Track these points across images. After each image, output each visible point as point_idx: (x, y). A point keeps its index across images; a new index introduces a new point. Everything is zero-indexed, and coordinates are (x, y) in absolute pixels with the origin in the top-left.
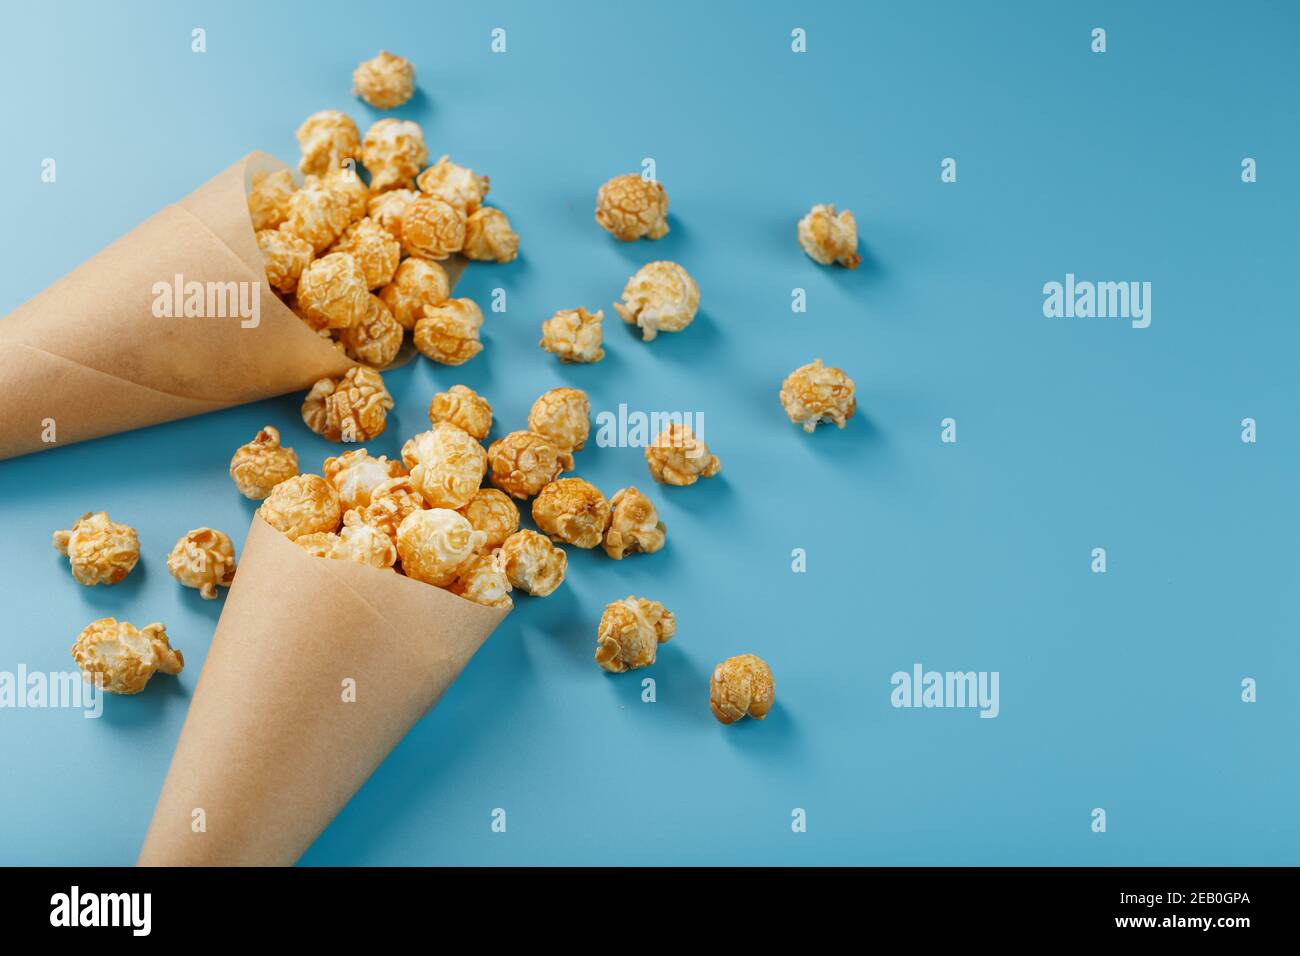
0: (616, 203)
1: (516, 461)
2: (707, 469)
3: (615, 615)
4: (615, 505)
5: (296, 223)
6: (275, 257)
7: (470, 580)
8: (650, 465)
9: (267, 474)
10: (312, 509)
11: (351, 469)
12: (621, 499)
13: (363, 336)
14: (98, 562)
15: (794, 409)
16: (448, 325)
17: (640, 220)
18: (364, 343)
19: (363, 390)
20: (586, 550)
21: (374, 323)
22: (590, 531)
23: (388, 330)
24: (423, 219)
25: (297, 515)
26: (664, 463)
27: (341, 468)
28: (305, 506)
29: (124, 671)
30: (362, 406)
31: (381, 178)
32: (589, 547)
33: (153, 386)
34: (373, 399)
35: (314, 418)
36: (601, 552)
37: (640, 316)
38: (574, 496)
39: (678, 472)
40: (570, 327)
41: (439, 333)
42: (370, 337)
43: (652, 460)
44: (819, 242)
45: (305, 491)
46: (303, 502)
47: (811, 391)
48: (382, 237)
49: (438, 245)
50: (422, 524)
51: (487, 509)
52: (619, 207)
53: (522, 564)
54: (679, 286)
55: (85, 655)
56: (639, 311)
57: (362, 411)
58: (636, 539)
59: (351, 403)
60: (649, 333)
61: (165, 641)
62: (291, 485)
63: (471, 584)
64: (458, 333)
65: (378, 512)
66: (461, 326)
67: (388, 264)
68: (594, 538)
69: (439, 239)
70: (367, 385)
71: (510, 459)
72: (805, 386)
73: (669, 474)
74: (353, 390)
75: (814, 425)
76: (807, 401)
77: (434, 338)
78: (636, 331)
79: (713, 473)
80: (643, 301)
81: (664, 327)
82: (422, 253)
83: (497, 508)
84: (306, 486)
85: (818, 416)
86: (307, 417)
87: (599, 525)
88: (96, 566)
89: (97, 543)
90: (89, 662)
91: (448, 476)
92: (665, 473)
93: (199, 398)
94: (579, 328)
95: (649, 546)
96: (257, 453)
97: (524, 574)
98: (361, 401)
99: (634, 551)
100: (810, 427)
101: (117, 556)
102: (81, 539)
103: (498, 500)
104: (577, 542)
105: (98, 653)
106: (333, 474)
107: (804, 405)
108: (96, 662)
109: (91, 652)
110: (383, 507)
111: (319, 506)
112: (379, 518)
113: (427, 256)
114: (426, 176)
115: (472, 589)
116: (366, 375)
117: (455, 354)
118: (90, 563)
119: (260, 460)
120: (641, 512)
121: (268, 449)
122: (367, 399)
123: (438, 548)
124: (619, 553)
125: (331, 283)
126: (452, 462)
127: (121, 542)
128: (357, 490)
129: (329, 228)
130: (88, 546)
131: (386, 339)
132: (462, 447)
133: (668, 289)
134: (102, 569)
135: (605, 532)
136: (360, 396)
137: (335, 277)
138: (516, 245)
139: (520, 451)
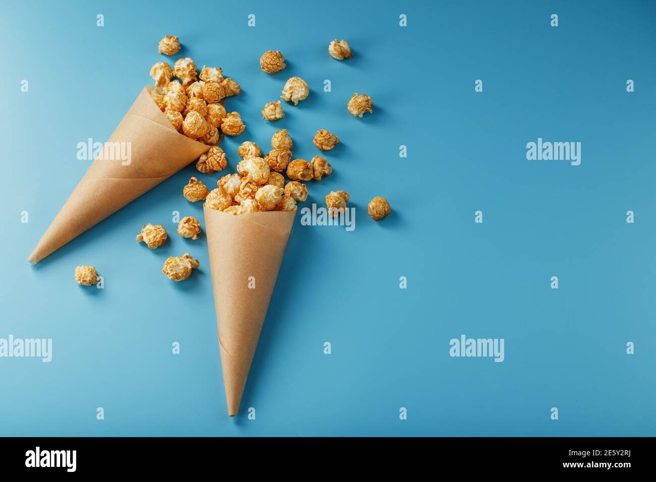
0: (269, 63)
1: (277, 160)
2: (336, 142)
3: (332, 200)
4: (313, 163)
5: (171, 107)
6: (172, 121)
9: (198, 193)
10: (224, 200)
11: (229, 182)
12: (315, 161)
13: (208, 136)
14: (157, 240)
15: (355, 112)
16: (234, 123)
17: (278, 66)
18: (209, 139)
19: (218, 154)
20: (308, 181)
21: (210, 131)
22: (309, 175)
23: (215, 131)
24: (211, 90)
25: (219, 203)
26: (322, 144)
27: (225, 183)
28: (221, 200)
29: (184, 273)
30: (220, 160)
31: (186, 80)
32: (310, 180)
33: (151, 177)
34: (223, 156)
35: (202, 168)
36: (314, 180)
37: (292, 98)
38: (300, 165)
39: (327, 145)
40: (272, 110)
41: (231, 127)
42: (211, 136)
43: (317, 145)
44: (339, 54)
46: (220, 198)
47: (359, 105)
48: (200, 101)
49: (218, 97)
50: (263, 192)
51: (275, 179)
52: (270, 64)
53: (295, 193)
54: (302, 84)
55: (169, 272)
56: (291, 96)
57: (221, 161)
58: (324, 172)
59: (215, 160)
60: (296, 102)
61: (191, 258)
62: (212, 194)
63: (285, 206)
64: (238, 125)
65: (245, 193)
66: (238, 122)
67: (204, 108)
68: (311, 176)
69: (218, 95)
70: (218, 152)
71: (275, 161)
72: (357, 104)
73: (325, 147)
74: (214, 156)
75: (362, 115)
76: (359, 109)
77: (230, 129)
78: (291, 103)
79: (338, 142)
80: (292, 93)
81: (301, 99)
82: (213, 101)
83: (277, 178)
84: (218, 193)
85: (363, 112)
86: (199, 169)
87: (311, 172)
88: (157, 242)
89: (154, 235)
90: (172, 274)
91: (261, 174)
92: (323, 147)
93: (165, 176)
94: (275, 109)
95: (329, 172)
96: (192, 187)
98: (219, 158)
99: (324, 176)
101: (162, 236)
102: (148, 235)
103: (276, 175)
104: (306, 179)
105: (174, 270)
106: (222, 186)
107: (358, 110)
108: (174, 273)
109: (172, 270)
110: (247, 191)
111: (225, 198)
112: (246, 195)
113: (215, 102)
114: (202, 75)
115: (286, 207)
116: (217, 149)
117: (239, 132)
118: (154, 242)
119: (194, 189)
120: (323, 163)
121: (195, 184)
122: (221, 157)
123: (272, 199)
124: (320, 178)
125: (195, 123)
126: (260, 169)
127: (161, 231)
128: (234, 188)
129: (182, 104)
130: (151, 236)
131: (216, 135)
132: (261, 163)
133: (299, 86)
134: (158, 242)
135: (314, 174)
136: (218, 157)
137: (196, 121)
138: (239, 87)
139: (277, 157)
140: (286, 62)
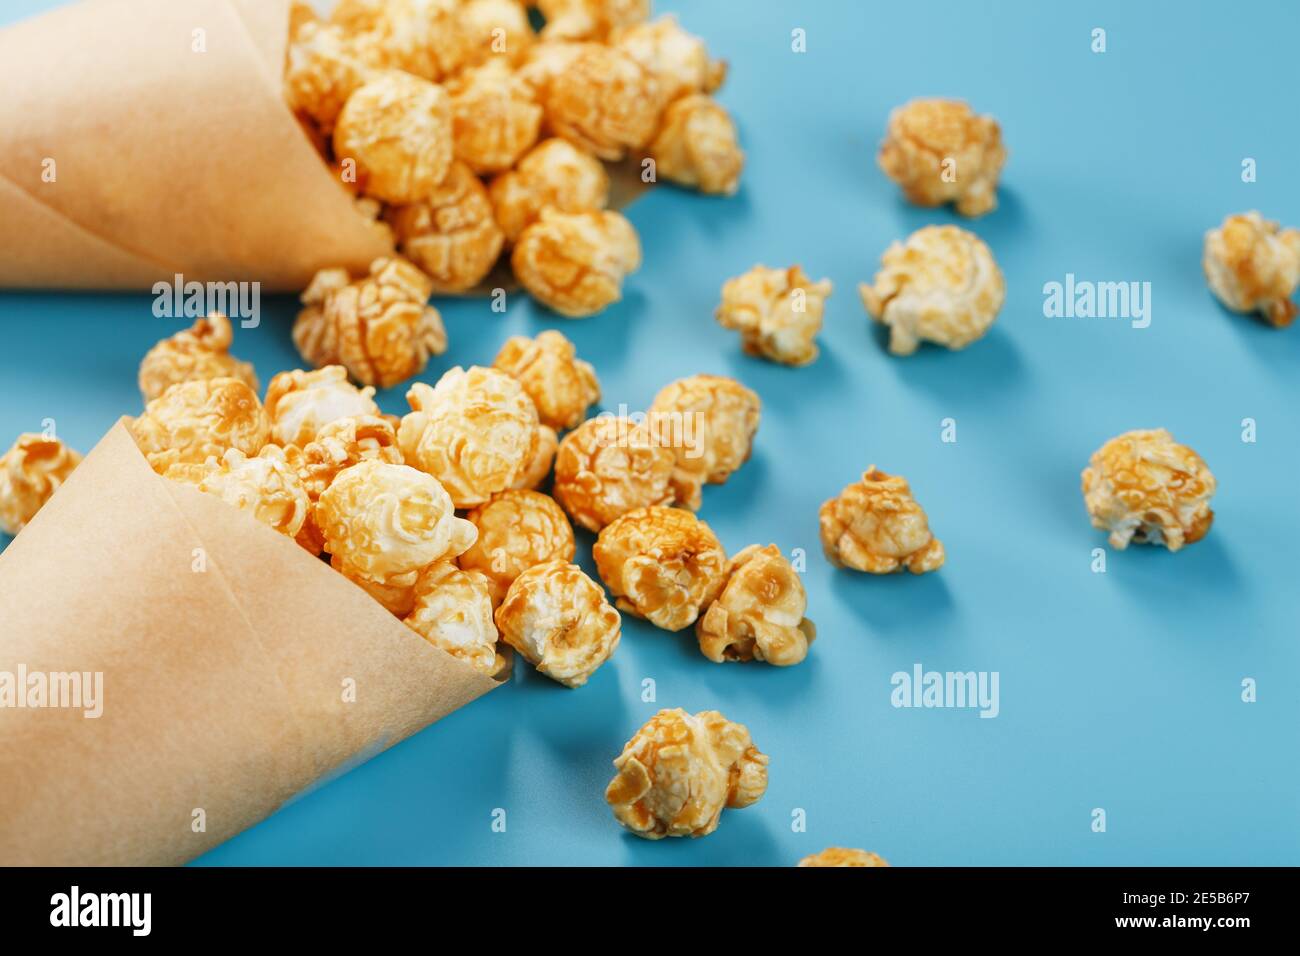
0: (912, 131)
1: (595, 459)
2: (917, 554)
4: (735, 568)
6: (321, 62)
7: (424, 598)
8: (822, 526)
10: (212, 430)
11: (306, 392)
12: (749, 559)
13: (423, 220)
15: (1098, 498)
19: (387, 292)
20: (665, 632)
21: (448, 205)
22: (679, 598)
23: (469, 226)
25: (187, 433)
26: (846, 527)
27: (293, 388)
28: (204, 422)
30: (376, 316)
32: (672, 627)
34: (397, 309)
36: (689, 641)
37: (893, 306)
38: (669, 531)
39: (863, 545)
40: (767, 290)
41: (552, 252)
42: (435, 228)
43: (827, 520)
45: (213, 398)
46: (203, 416)
47: (1131, 471)
48: (512, 89)
49: (599, 123)
50: (367, 478)
51: (516, 518)
52: (915, 138)
54: (968, 265)
56: (892, 296)
57: (373, 325)
58: (751, 629)
59: (359, 308)
60: (902, 341)
62: (198, 387)
63: (424, 606)
64: (579, 255)
65: (315, 458)
66: (591, 248)
67: (510, 132)
68: (683, 614)
69: (602, 111)
70: (396, 286)
71: (583, 451)
72: (1126, 461)
73: (848, 547)
74: (370, 290)
75: (1128, 534)
76: (1122, 486)
77: (540, 257)
78: (882, 334)
79: (926, 565)
80: (902, 279)
82: (572, 133)
83: (532, 520)
84: (216, 393)
85: (1136, 519)
87: (696, 593)
91: (458, 437)
92: (843, 544)
94: (783, 295)
95: (773, 649)
96: (185, 350)
97: (533, 628)
98: (377, 309)
99: (746, 655)
100: (1122, 538)
103: (540, 509)
104: (656, 616)
106: (278, 397)
107: (1114, 493)
110: (327, 453)
111: (224, 428)
112: (314, 467)
113: (582, 139)
115: (424, 616)
116: (399, 272)
117: (568, 290)
119: (184, 360)
120: (772, 587)
121: (205, 348)
122: (386, 306)
123: (381, 523)
124: (717, 649)
125: (387, 111)
126: (472, 416)
128: (307, 424)
131: (462, 238)
132: (498, 398)
133: (948, 269)
135: (702, 612)
136: (378, 300)
138: (735, 172)
139: (605, 444)
140: (1001, 192)
